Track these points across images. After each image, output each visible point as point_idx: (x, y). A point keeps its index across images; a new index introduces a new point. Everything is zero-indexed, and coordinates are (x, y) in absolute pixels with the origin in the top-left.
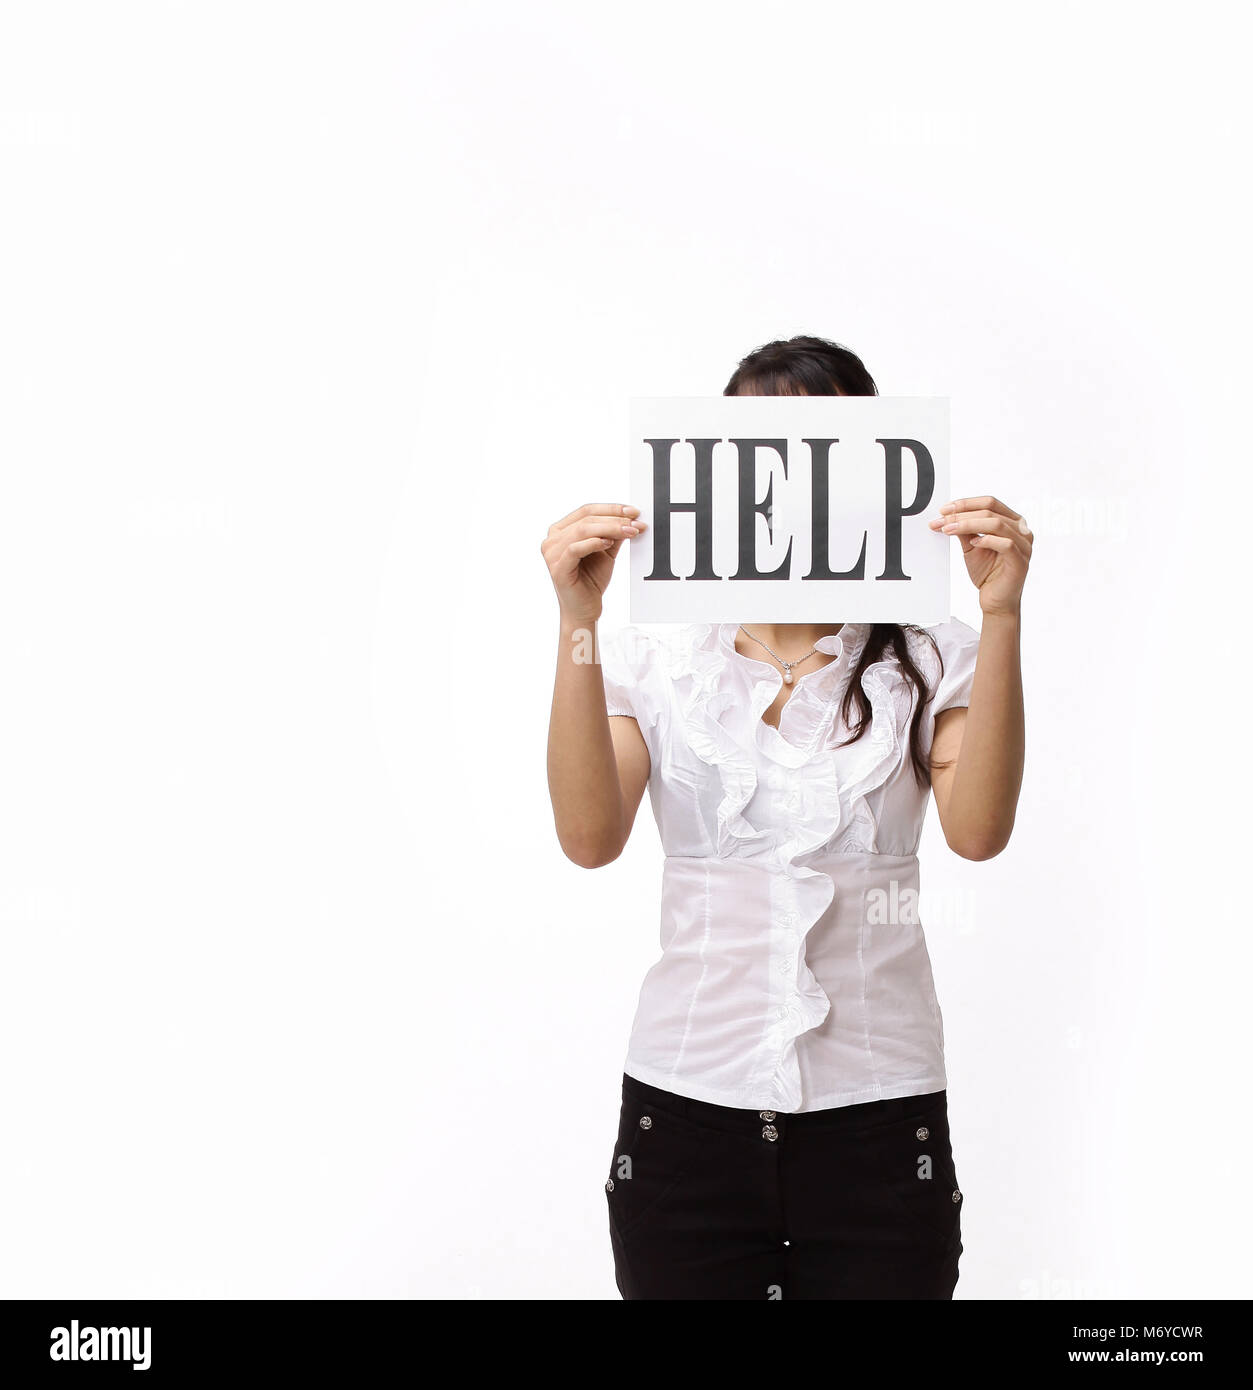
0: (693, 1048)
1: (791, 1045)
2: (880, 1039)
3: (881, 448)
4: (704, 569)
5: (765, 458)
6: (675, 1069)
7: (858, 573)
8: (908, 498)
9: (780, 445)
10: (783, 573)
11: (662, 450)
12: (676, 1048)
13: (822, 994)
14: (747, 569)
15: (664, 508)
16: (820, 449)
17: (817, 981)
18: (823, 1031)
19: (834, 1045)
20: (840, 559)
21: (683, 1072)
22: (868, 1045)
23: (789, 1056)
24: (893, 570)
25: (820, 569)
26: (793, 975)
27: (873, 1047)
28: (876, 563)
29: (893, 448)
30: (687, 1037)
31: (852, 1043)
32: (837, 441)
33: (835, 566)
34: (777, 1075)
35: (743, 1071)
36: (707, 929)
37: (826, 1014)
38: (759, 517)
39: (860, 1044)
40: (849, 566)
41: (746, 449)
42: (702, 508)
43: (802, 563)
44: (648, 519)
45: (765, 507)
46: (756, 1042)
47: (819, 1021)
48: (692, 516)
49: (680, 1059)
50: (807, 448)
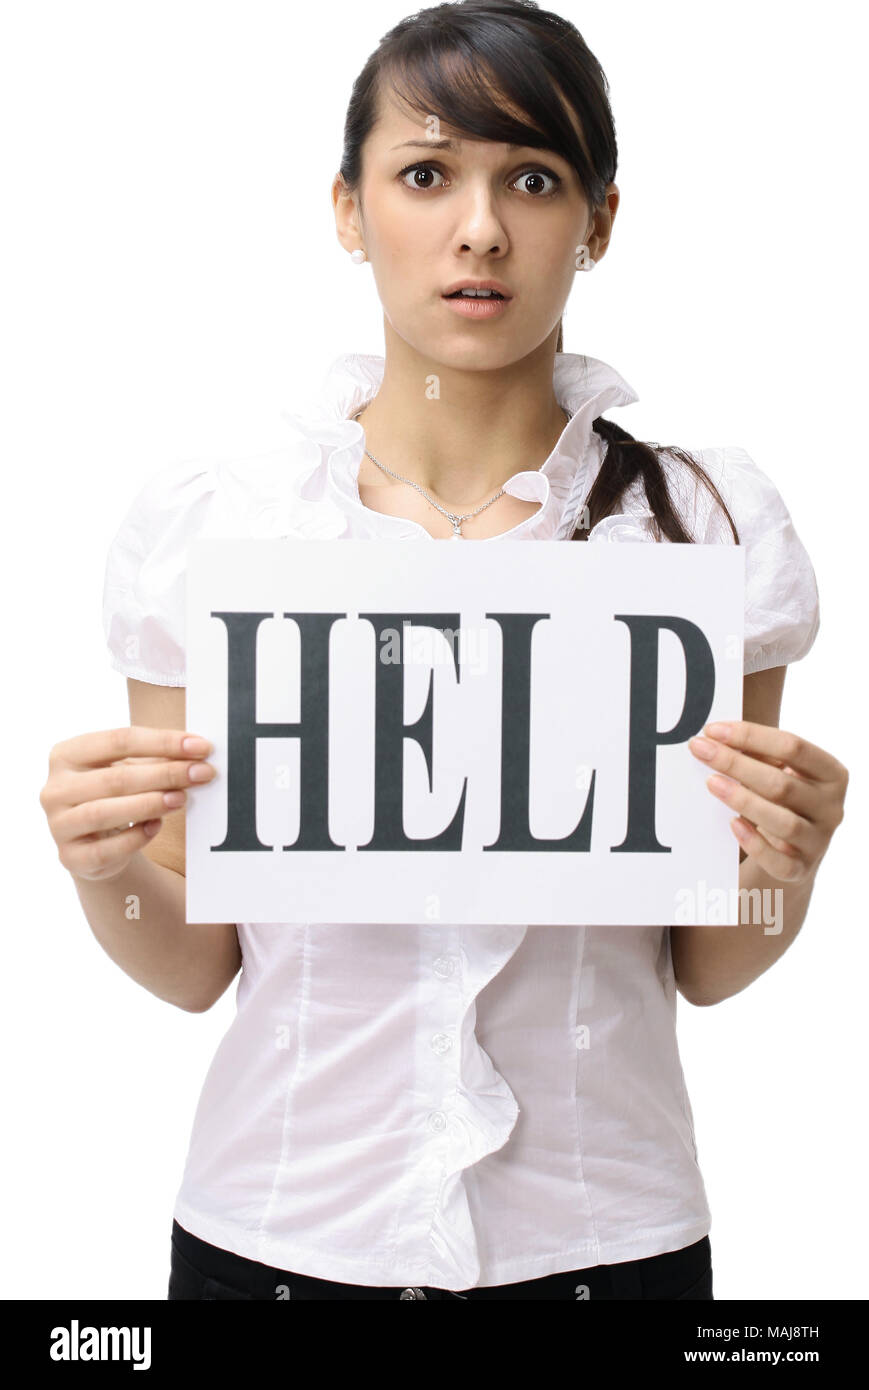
0: (293, 1187)
1: (456, 1181)
2: (599, 1162)
3: (624, 630)
4: (314, 834)
6: (263, 1223)
7: (579, 840)
8: (669, 712)
9: (448, 622)
10: (451, 839)
11: (242, 630)
12: (265, 1185)
13: (505, 1090)
14: (389, 834)
15: (245, 731)
16: (517, 630)
17: (496, 1067)
18: (507, 1155)
19: (526, 1177)
20: (549, 817)
21: (281, 1228)
22: (579, 1173)
23: (453, 1199)
24: (641, 836)
25: (515, 834)
26: (455, 1060)
27: (588, 1177)
28: (611, 823)
29: (643, 631)
30: (285, 1169)
31: (556, 1170)
32: (547, 616)
33: (539, 829)
34: (435, 1228)
35: (380, 1222)
36: (306, 979)
37: (512, 1125)
38: (411, 748)
39: (567, 1173)
40: (565, 829)
41: (386, 624)
42: (312, 731)
43: (484, 822)
44: (220, 762)
45: (423, 731)
46: (398, 1172)
47: (499, 1139)
48: (294, 745)
49: (274, 1206)
50: (496, 629)
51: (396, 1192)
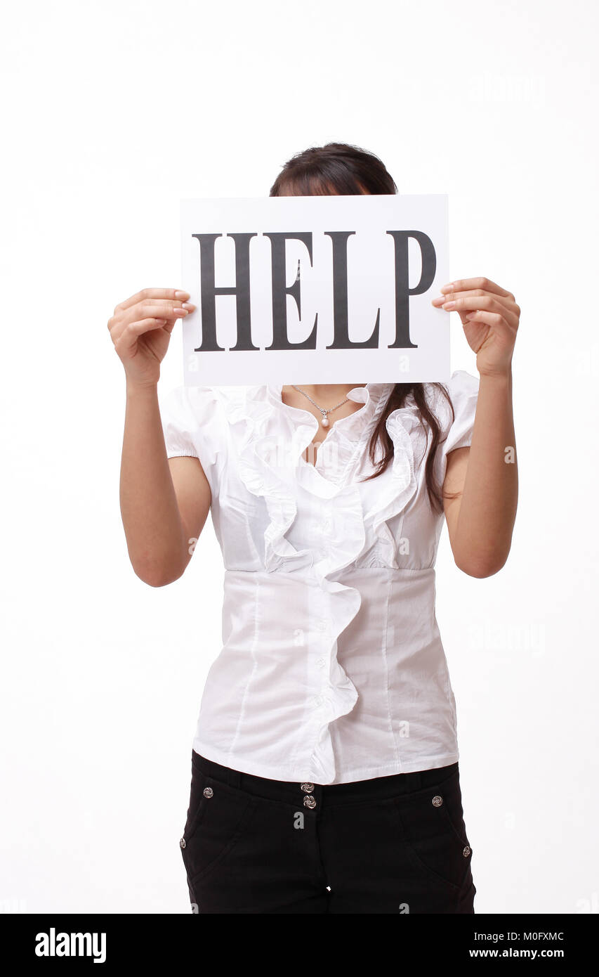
0: (247, 731)
1: (326, 728)
3: (391, 238)
4: (244, 342)
5: (294, 249)
6: (232, 748)
7: (373, 343)
8: (414, 280)
9: (306, 238)
10: (310, 343)
11: (207, 243)
12: (232, 731)
13: (351, 686)
14: (280, 341)
15: (209, 292)
16: (340, 240)
17: (347, 675)
18: (354, 716)
19: (362, 728)
21: (240, 751)
22: (390, 728)
23: (325, 738)
24: (403, 340)
25: (342, 340)
26: (327, 671)
28: (388, 334)
29: (401, 239)
30: (242, 722)
32: (354, 233)
33: (353, 337)
34: (315, 754)
35: (288, 749)
36: (257, 631)
37: (354, 703)
38: (290, 299)
39: (384, 727)
40: (365, 337)
41: (278, 241)
42: (242, 291)
43: (326, 334)
44: (196, 301)
45: (295, 291)
46: (298, 726)
47: (349, 708)
48: (233, 298)
49: (236, 741)
50: (329, 239)
51: (298, 734)
